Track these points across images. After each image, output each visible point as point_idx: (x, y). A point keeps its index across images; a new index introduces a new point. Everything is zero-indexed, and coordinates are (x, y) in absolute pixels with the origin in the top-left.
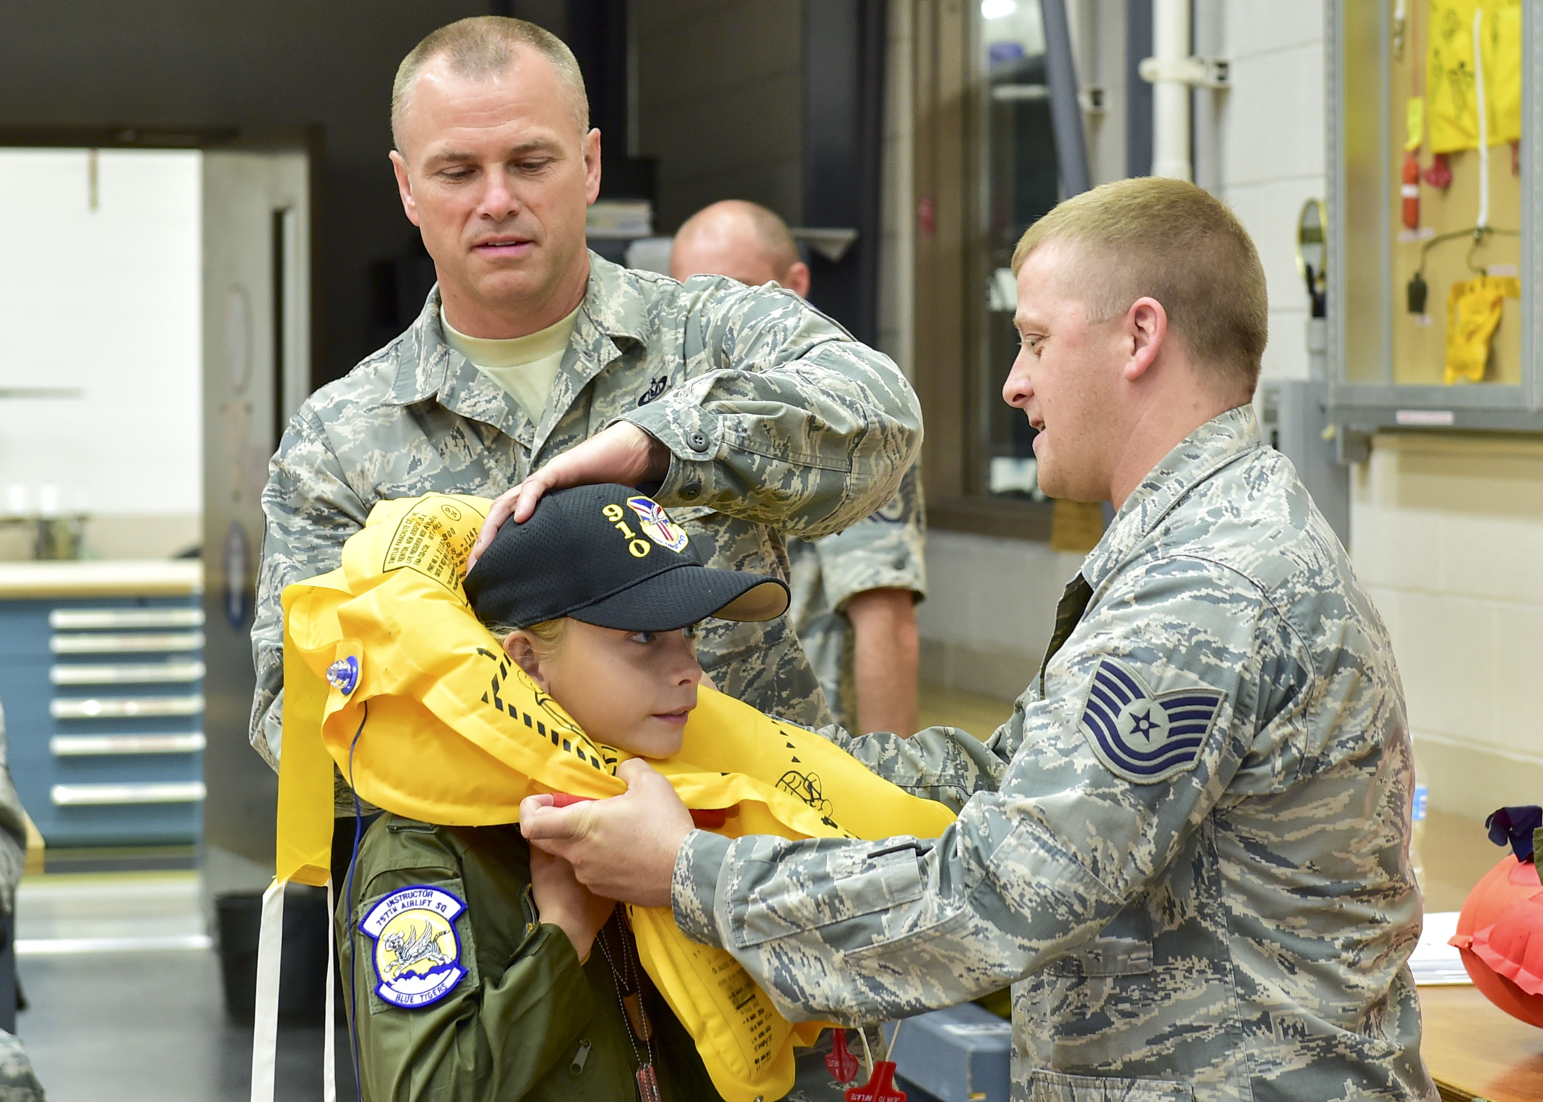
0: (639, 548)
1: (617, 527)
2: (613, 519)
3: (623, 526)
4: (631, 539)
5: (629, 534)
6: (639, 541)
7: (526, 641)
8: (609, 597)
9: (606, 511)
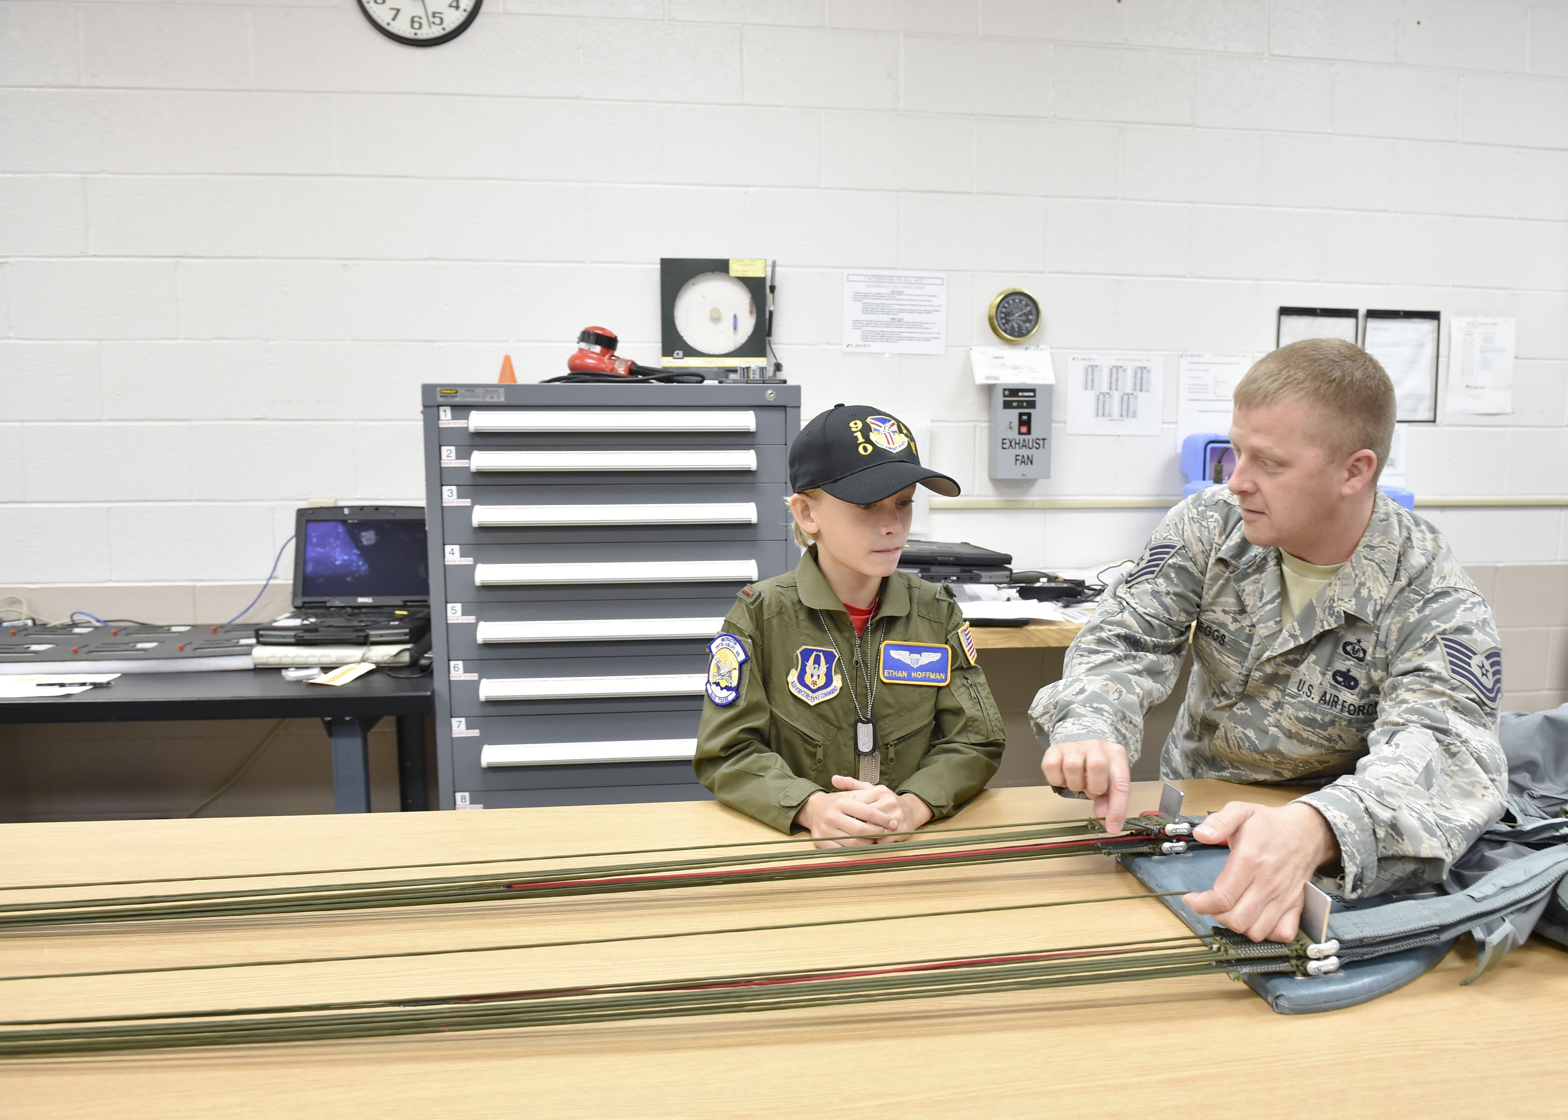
0: (865, 449)
1: (855, 435)
2: (853, 430)
3: (859, 435)
4: (861, 444)
5: (861, 439)
6: (866, 445)
7: (804, 501)
8: (842, 478)
9: (852, 424)
